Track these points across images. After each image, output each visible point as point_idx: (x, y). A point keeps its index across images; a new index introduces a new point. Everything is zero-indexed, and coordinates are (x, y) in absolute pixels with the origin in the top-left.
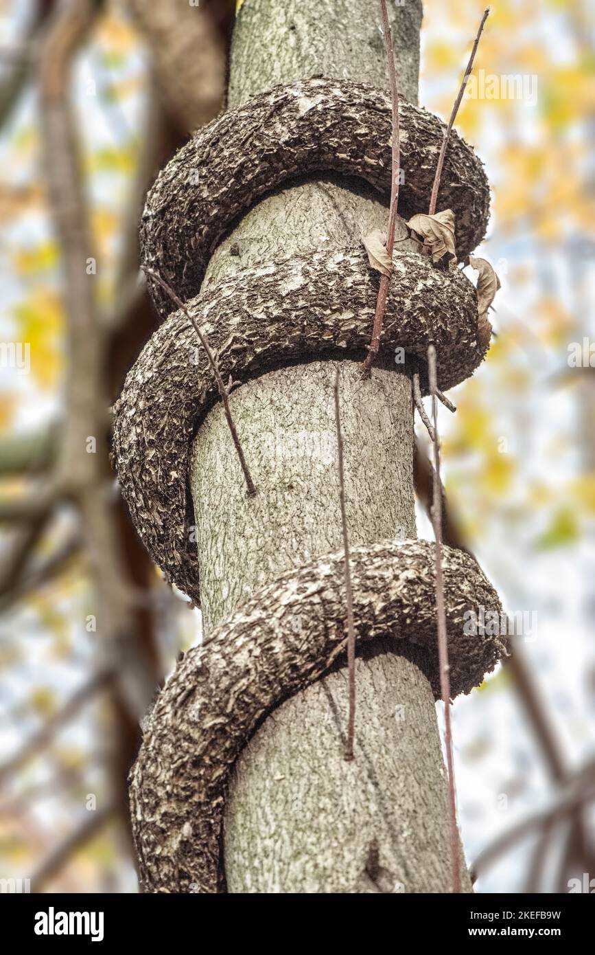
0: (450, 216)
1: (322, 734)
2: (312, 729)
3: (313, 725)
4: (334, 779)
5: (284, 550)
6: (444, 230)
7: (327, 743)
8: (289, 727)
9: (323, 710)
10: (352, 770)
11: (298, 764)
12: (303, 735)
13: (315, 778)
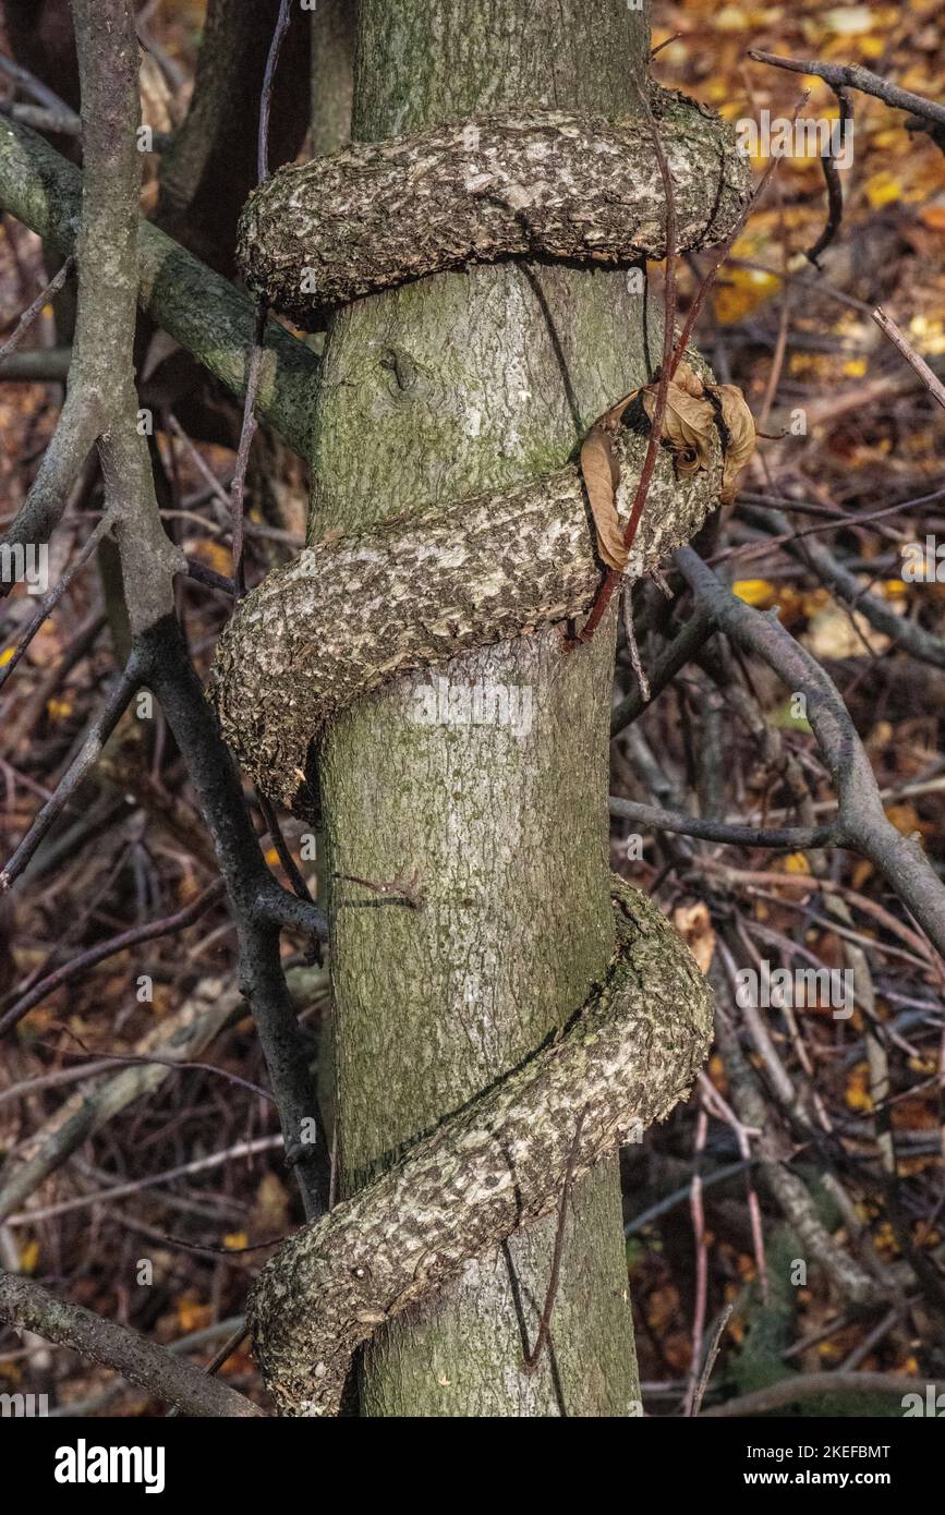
0: (709, 413)
1: (499, 1328)
2: (487, 1318)
3: (487, 1312)
4: (510, 1400)
5: (457, 1014)
6: (700, 439)
7: (504, 1341)
8: (457, 1309)
9: (501, 1289)
10: (532, 1385)
11: (468, 1368)
12: (474, 1325)
13: (487, 1394)
